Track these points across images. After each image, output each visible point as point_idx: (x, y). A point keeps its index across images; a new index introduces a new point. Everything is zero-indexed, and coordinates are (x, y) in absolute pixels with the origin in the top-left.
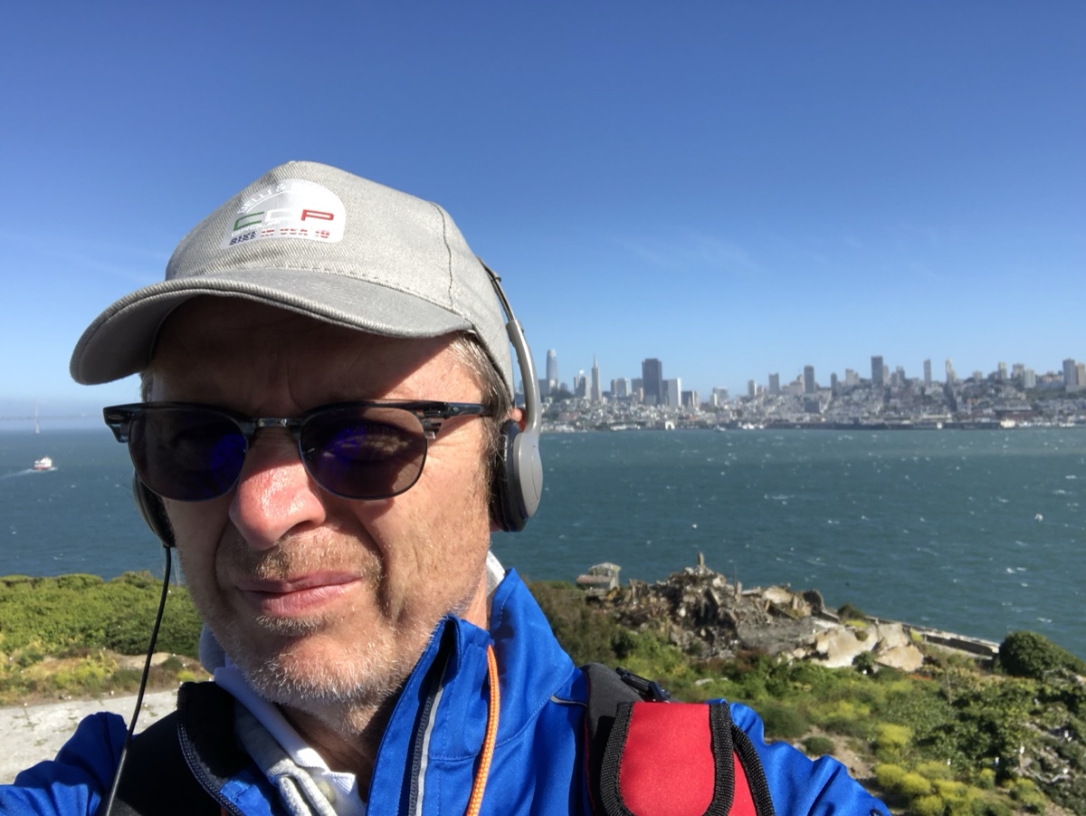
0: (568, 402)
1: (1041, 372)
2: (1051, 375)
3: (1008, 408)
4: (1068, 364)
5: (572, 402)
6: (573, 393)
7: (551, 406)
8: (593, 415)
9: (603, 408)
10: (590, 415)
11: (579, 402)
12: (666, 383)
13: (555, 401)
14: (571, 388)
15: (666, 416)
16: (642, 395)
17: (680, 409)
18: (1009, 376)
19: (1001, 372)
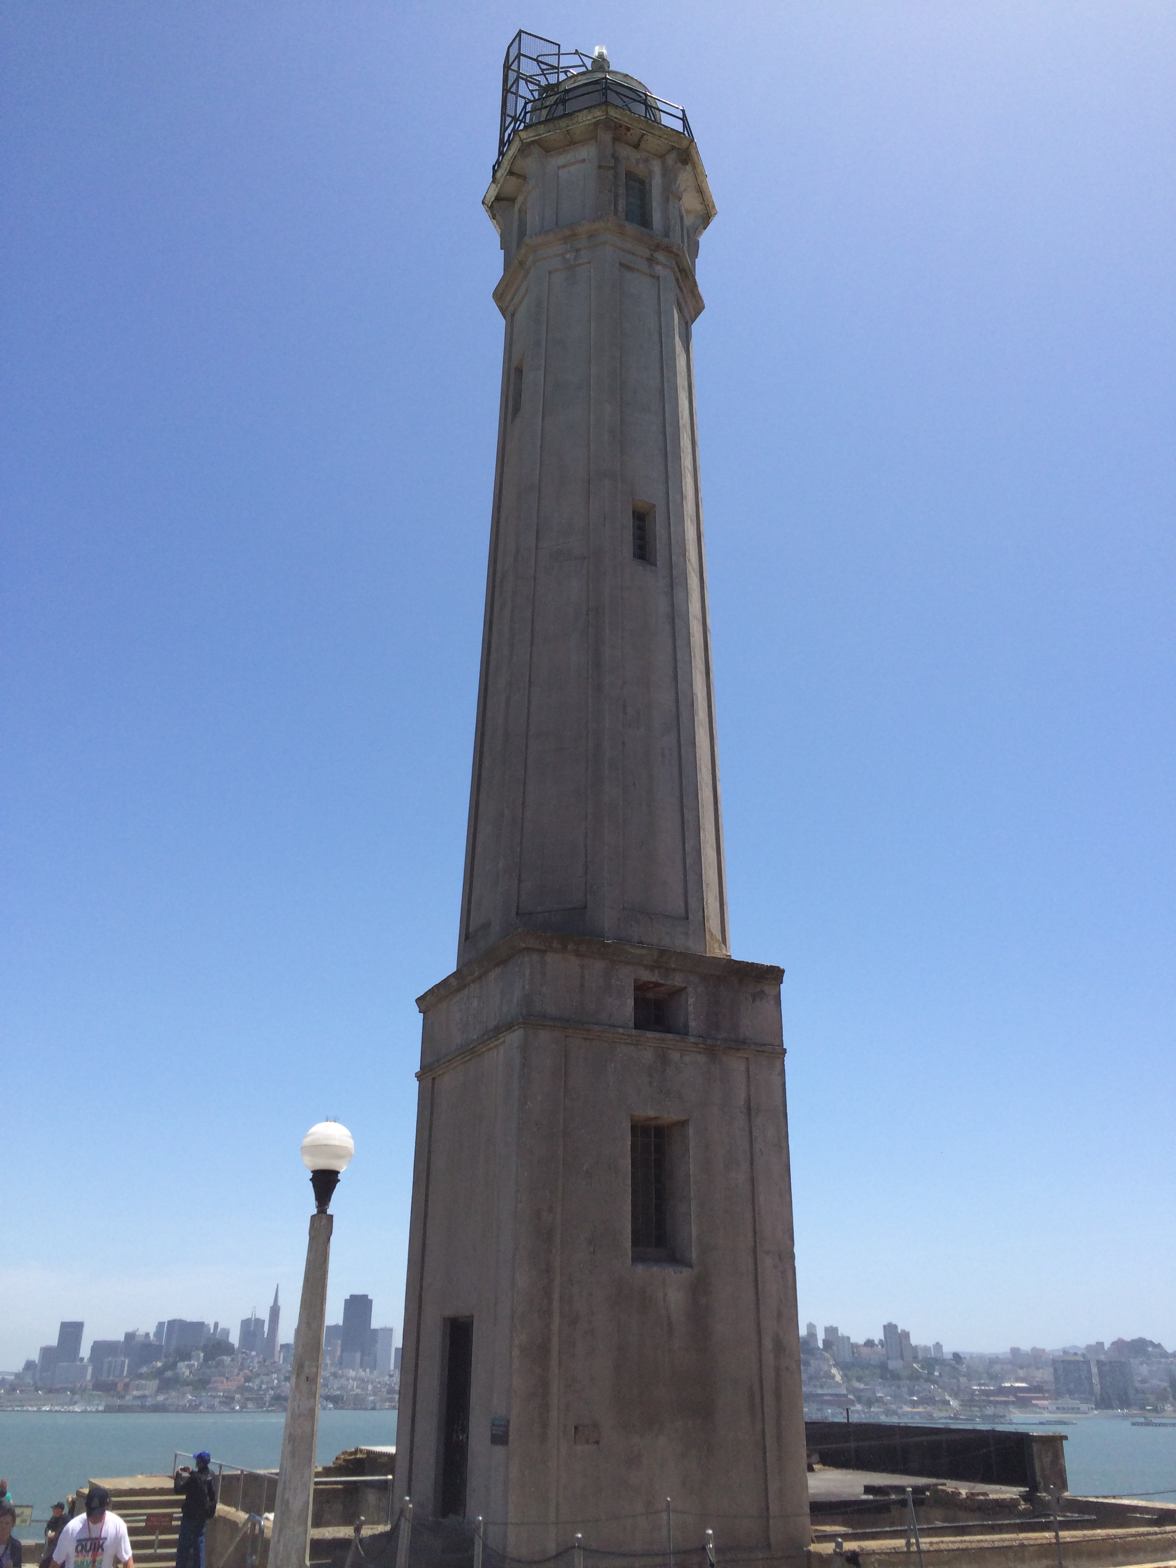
0: (227, 1359)
1: (858, 1338)
2: (869, 1343)
3: (819, 1391)
4: (890, 1329)
5: (233, 1360)
6: (237, 1345)
7: (201, 1366)
8: (262, 1382)
9: (277, 1371)
10: (257, 1381)
11: (243, 1359)
12: (376, 1331)
13: (206, 1359)
14: (234, 1339)
15: (370, 1387)
16: (338, 1353)
17: (391, 1376)
18: (820, 1345)
19: (812, 1335)
